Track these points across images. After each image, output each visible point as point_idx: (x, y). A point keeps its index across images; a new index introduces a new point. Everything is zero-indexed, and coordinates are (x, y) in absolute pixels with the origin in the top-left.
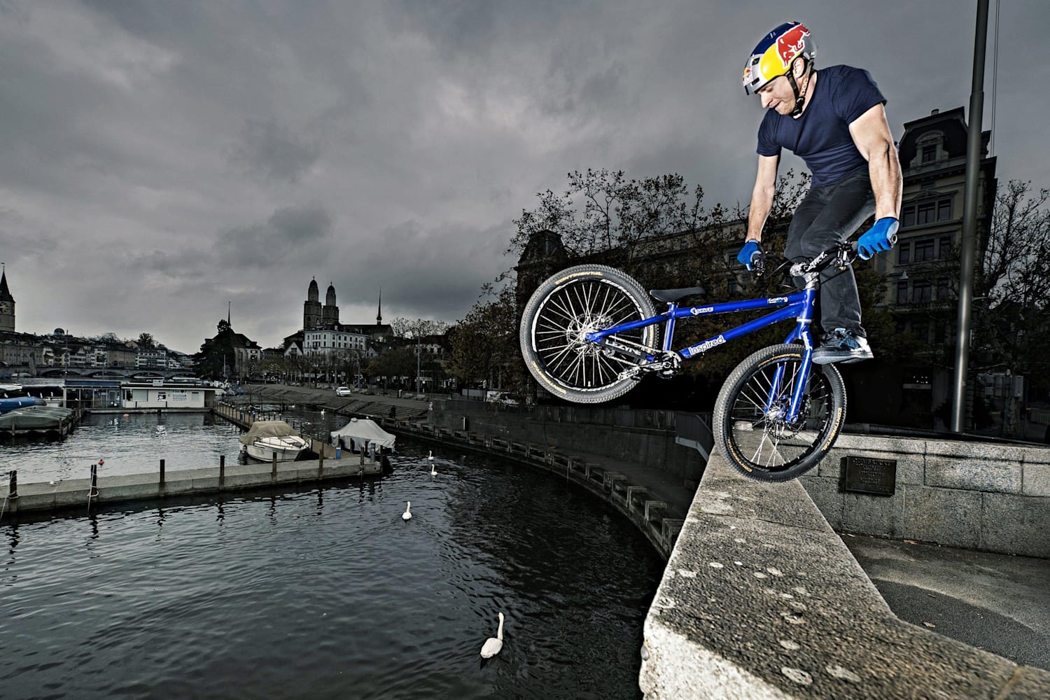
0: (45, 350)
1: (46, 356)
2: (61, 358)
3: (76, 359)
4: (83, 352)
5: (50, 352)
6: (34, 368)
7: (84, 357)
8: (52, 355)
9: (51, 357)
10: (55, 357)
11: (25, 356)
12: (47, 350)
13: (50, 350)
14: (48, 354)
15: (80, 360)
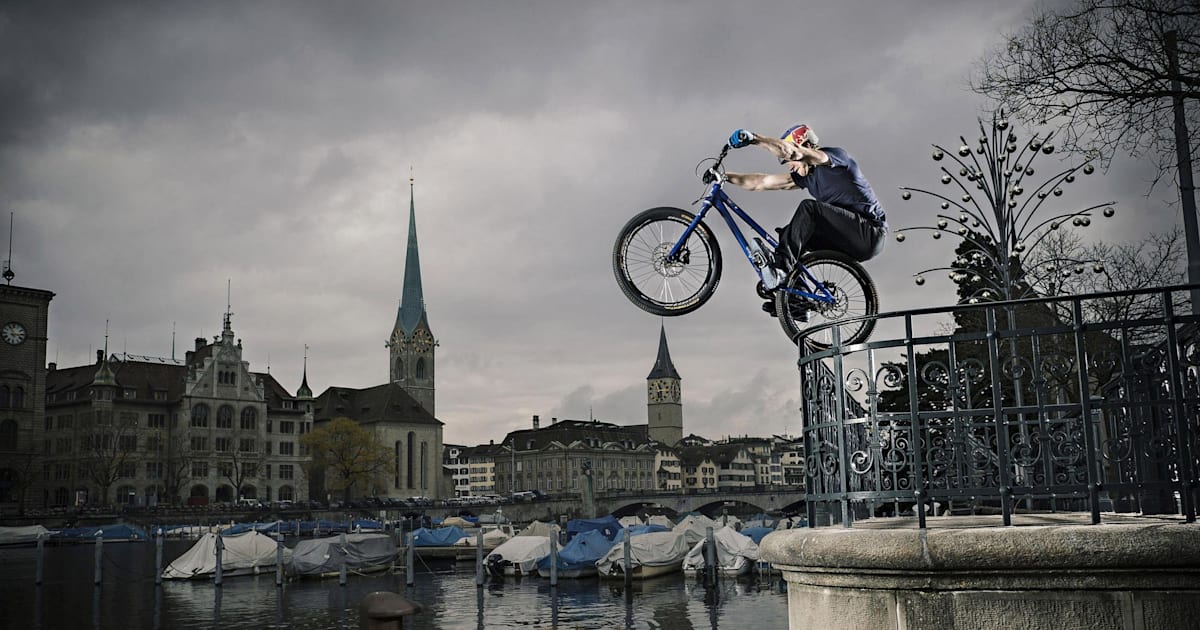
0: (659, 458)
1: (662, 472)
2: (696, 475)
3: (731, 478)
4: (746, 460)
5: (672, 463)
6: (590, 502)
7: (752, 473)
8: (677, 469)
9: (675, 476)
10: (687, 475)
11: (614, 474)
12: (666, 458)
13: (673, 458)
14: (666, 468)
15: (741, 478)
